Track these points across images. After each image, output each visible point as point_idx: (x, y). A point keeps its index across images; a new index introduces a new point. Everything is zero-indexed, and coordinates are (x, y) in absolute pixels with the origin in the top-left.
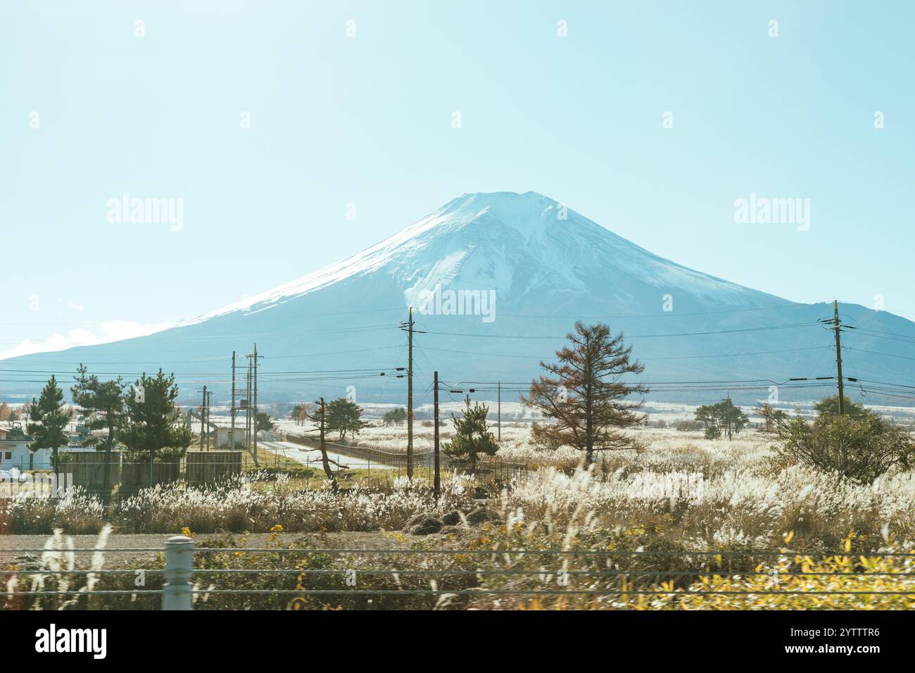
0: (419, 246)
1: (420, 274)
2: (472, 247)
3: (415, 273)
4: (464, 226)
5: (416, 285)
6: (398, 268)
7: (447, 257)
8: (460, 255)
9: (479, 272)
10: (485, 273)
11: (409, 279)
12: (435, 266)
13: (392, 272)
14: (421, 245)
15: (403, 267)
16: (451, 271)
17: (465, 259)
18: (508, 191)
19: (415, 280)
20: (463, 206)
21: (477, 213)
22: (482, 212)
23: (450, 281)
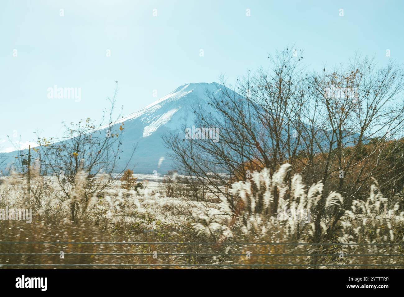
0: (158, 107)
1: (154, 120)
2: (181, 107)
3: (152, 119)
4: (180, 98)
5: (151, 125)
6: (145, 117)
7: (168, 112)
8: (174, 111)
9: (180, 119)
10: (183, 119)
11: (149, 122)
12: (162, 116)
13: (143, 119)
14: (160, 107)
15: (148, 117)
16: (168, 118)
17: (176, 113)
18: (204, 82)
19: (151, 122)
20: (182, 89)
21: (187, 92)
22: (189, 92)
23: (166, 123)
